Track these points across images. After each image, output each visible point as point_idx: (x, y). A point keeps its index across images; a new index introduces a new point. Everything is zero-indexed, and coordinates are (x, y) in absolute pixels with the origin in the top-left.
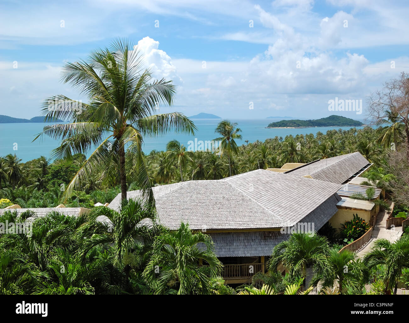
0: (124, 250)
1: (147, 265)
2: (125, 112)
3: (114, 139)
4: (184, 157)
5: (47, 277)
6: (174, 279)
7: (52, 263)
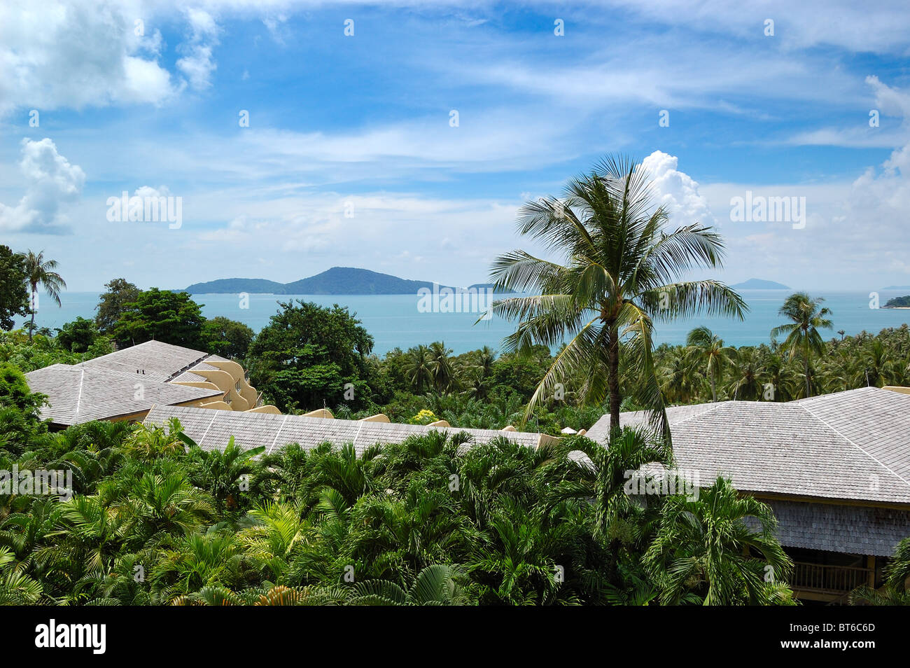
0: (611, 512)
1: (651, 545)
2: (620, 279)
3: (601, 323)
4: (718, 357)
5: (487, 541)
6: (697, 575)
7: (496, 520)
